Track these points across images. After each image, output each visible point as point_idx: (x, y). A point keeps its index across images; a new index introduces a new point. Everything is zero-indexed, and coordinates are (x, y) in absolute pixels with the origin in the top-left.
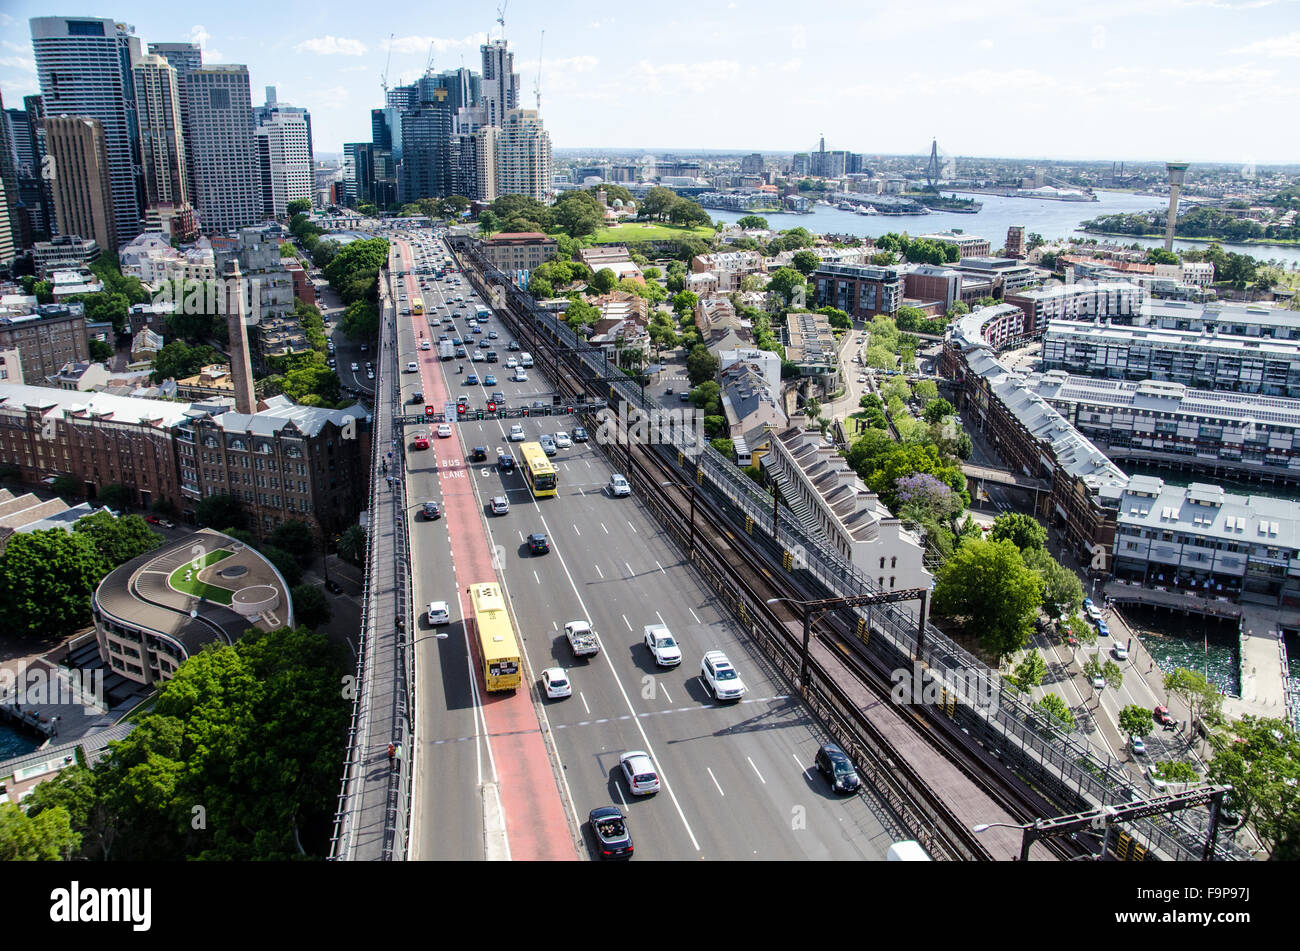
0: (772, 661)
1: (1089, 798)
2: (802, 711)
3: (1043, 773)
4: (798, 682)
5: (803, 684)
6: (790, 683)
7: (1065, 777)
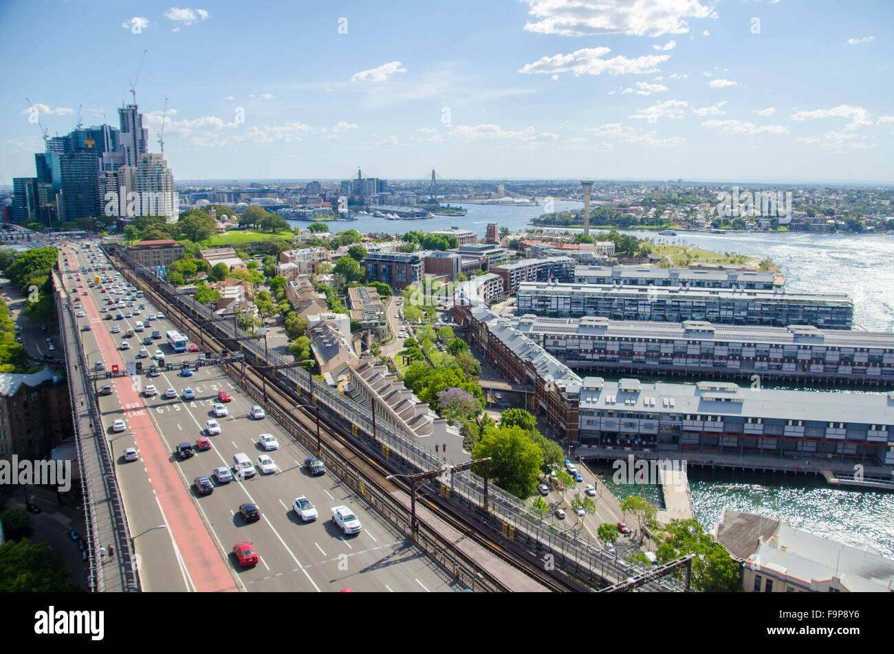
0: (388, 519)
1: (609, 578)
2: (414, 550)
3: (578, 567)
4: (409, 531)
5: (413, 531)
6: (403, 533)
7: (592, 567)
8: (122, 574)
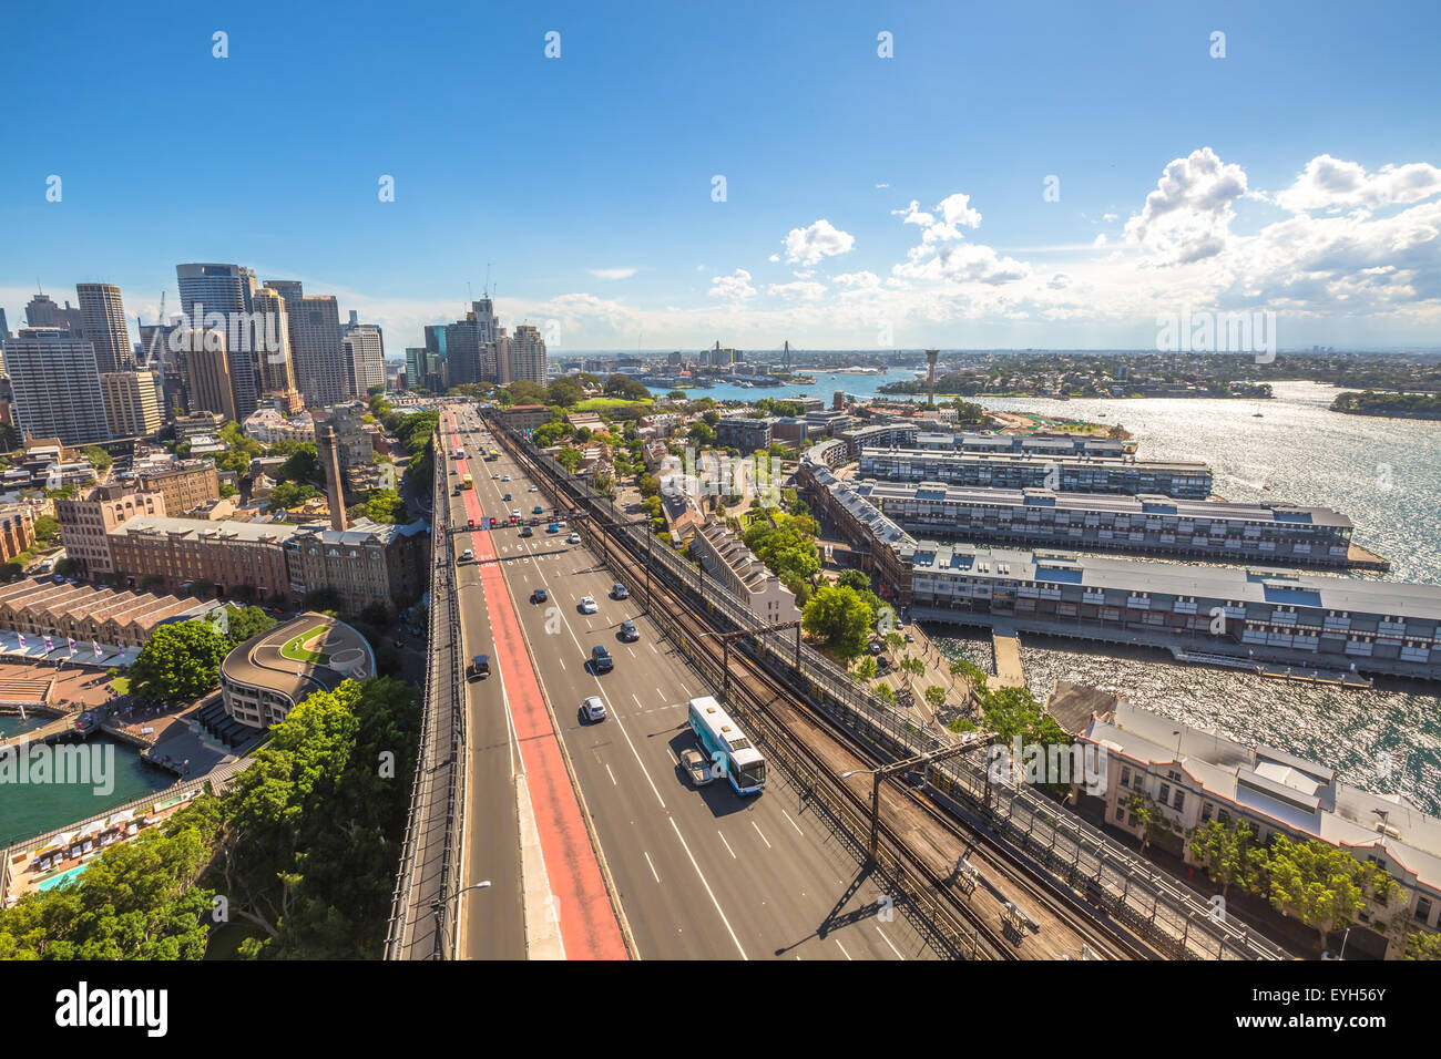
0: (704, 675)
1: (913, 749)
3: (883, 735)
4: (722, 688)
5: (726, 688)
6: (716, 689)
7: (896, 737)
8: (453, 717)
